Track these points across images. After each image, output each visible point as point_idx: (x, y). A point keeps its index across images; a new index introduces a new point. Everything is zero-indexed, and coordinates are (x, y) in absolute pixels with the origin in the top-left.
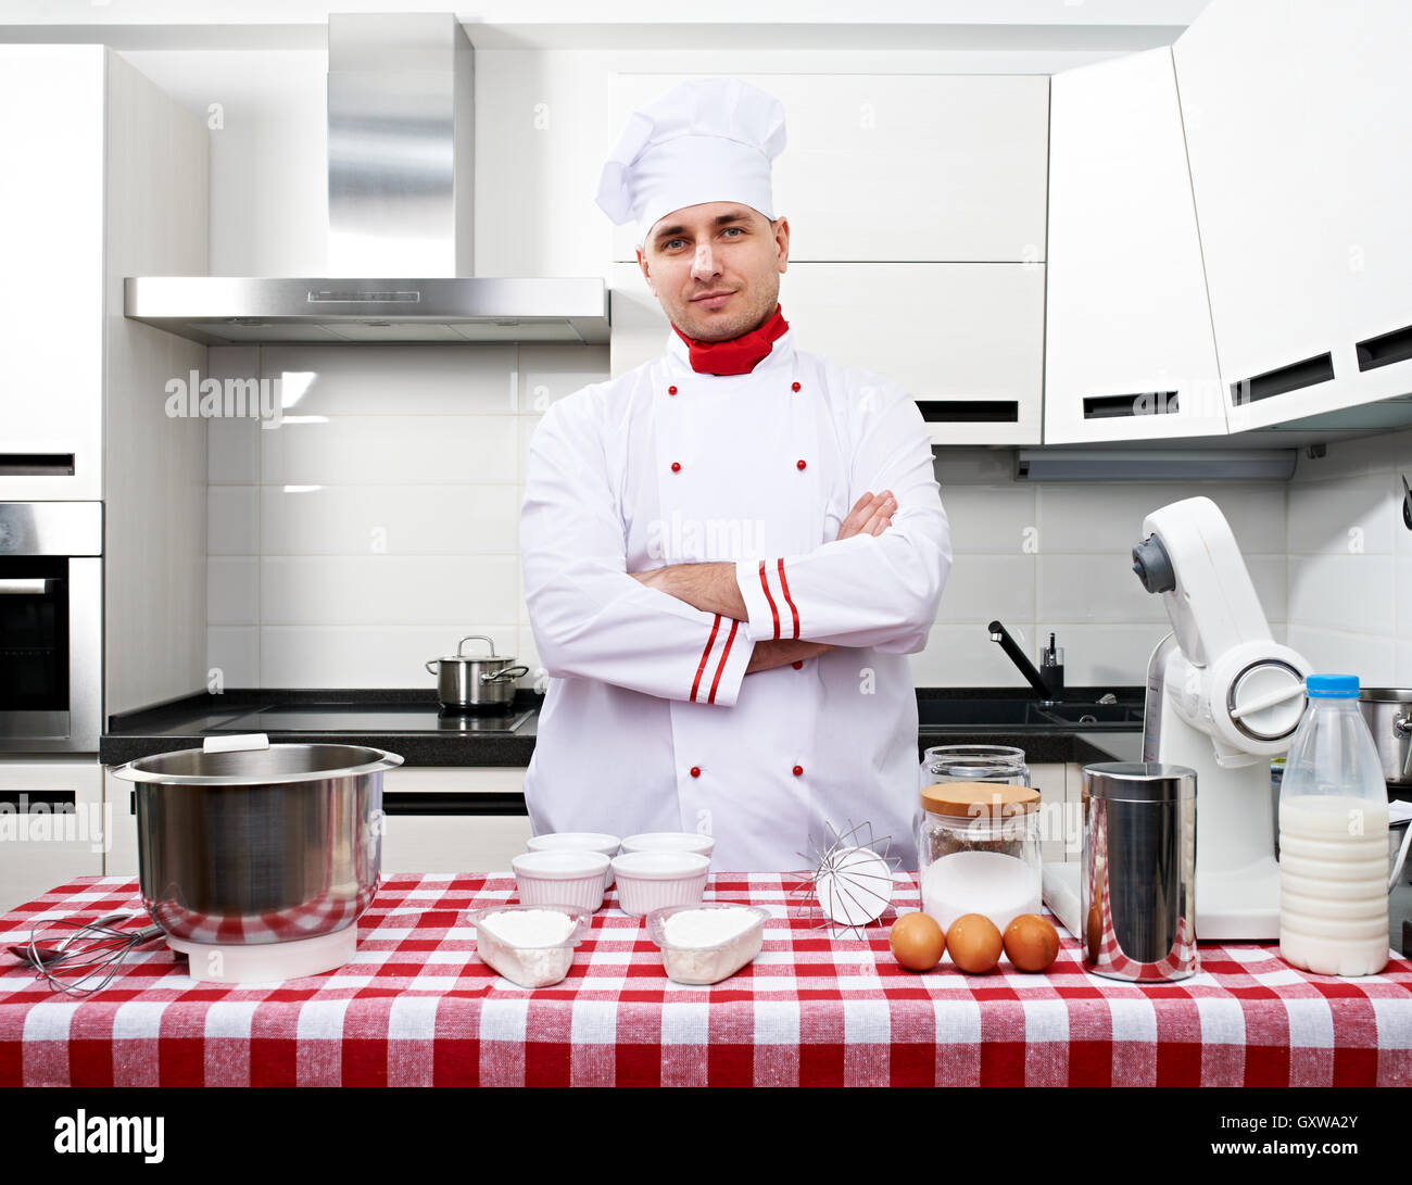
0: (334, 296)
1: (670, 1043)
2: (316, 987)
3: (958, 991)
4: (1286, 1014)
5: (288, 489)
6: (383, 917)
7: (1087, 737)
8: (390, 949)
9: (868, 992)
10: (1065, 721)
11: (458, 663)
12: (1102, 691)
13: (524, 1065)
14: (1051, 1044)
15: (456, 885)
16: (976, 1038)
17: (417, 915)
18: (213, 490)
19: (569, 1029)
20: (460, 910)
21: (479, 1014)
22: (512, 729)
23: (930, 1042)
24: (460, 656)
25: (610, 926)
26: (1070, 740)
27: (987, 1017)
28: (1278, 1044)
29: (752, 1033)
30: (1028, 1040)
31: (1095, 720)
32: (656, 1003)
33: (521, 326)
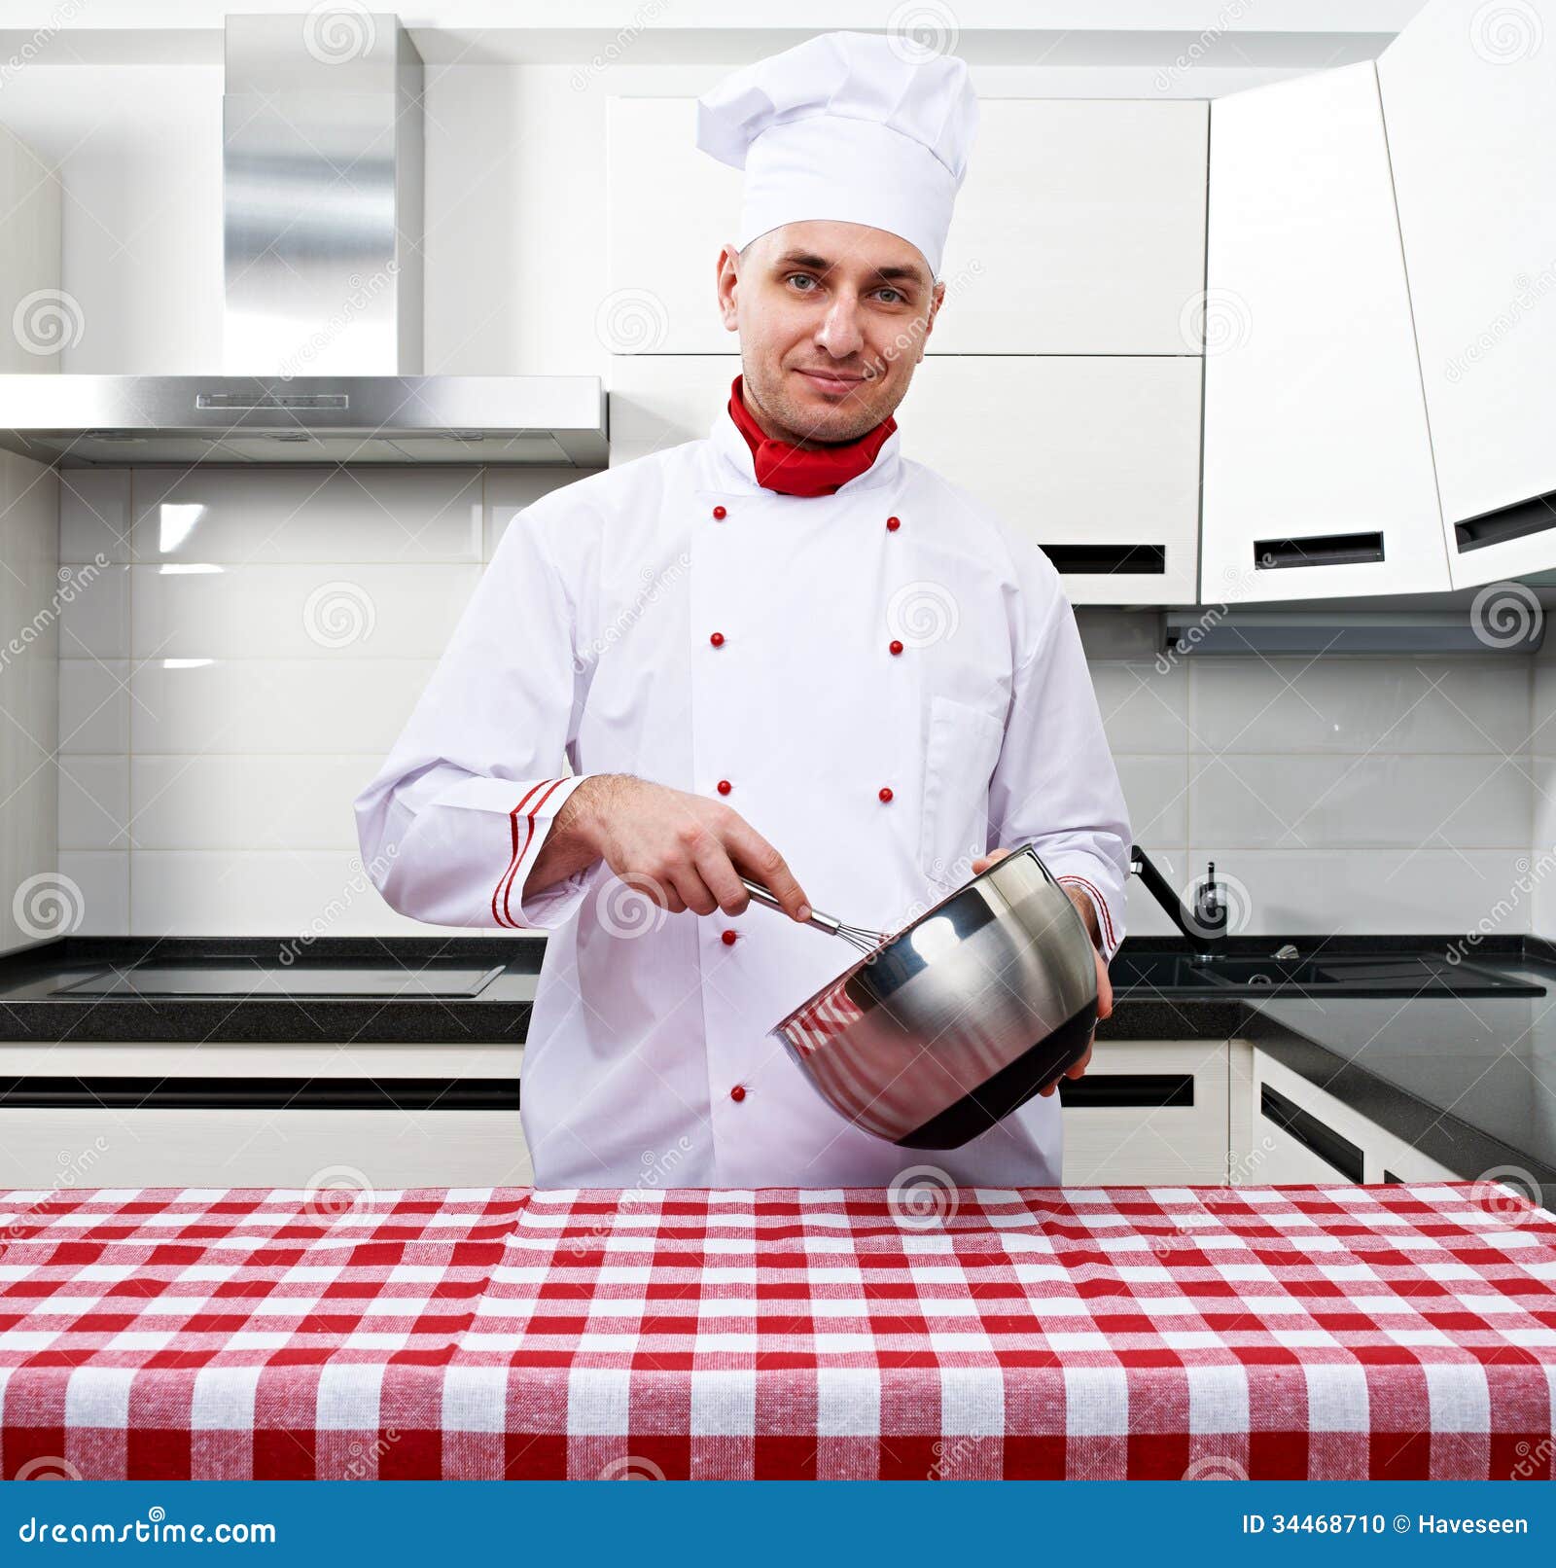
0: (231, 401)
1: (702, 1435)
2: (214, 1348)
3: (1097, 1354)
5: (170, 664)
6: (303, 1251)
7: (1261, 1005)
8: (314, 1295)
9: (974, 1355)
10: (1229, 982)
12: (1278, 942)
14: (1224, 1436)
15: (402, 1208)
16: (1120, 1428)
17: (349, 1248)
18: (64, 663)
19: (564, 1416)
20: (408, 1242)
21: (440, 1396)
22: (474, 991)
23: (1060, 1434)
25: (613, 1264)
26: (1235, 1008)
28: (1533, 1429)
29: (815, 1421)
30: (1193, 1431)
31: (1269, 980)
32: (684, 1373)
33: (486, 441)
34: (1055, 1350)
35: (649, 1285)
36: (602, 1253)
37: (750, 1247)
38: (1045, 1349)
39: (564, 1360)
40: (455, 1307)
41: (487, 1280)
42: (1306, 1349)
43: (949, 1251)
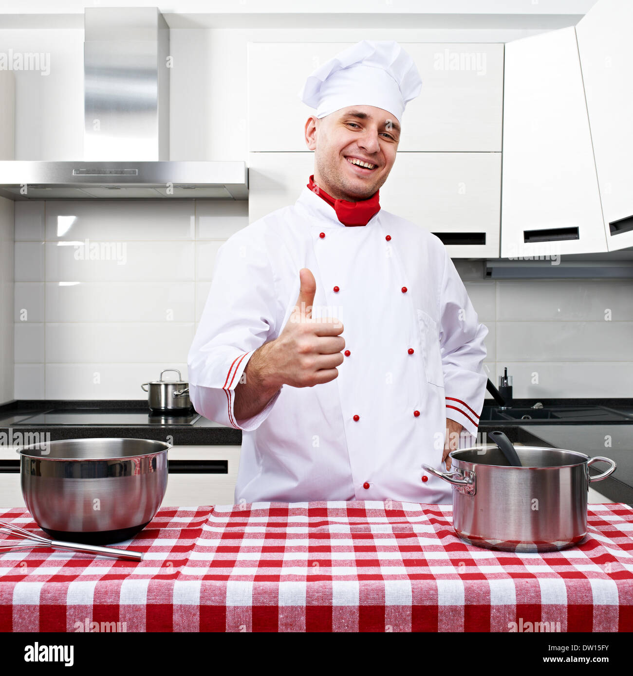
0: (88, 172)
1: (284, 605)
2: (77, 574)
3: (451, 575)
5: (61, 284)
7: (526, 428)
9: (399, 576)
10: (514, 419)
11: (160, 385)
12: (534, 401)
13: (199, 619)
15: (160, 514)
16: (461, 602)
18: (17, 284)
20: (162, 529)
21: (172, 590)
22: (192, 423)
23: (435, 604)
24: (161, 381)
25: (248, 538)
27: (468, 590)
29: (332, 599)
30: (492, 604)
31: (530, 418)
32: (276, 583)
33: (196, 189)
34: (433, 573)
35: (263, 547)
36: (243, 533)
37: (306, 530)
38: (429, 573)
39: (225, 578)
40: (180, 556)
41: (194, 544)
42: (539, 573)
43: (391, 532)
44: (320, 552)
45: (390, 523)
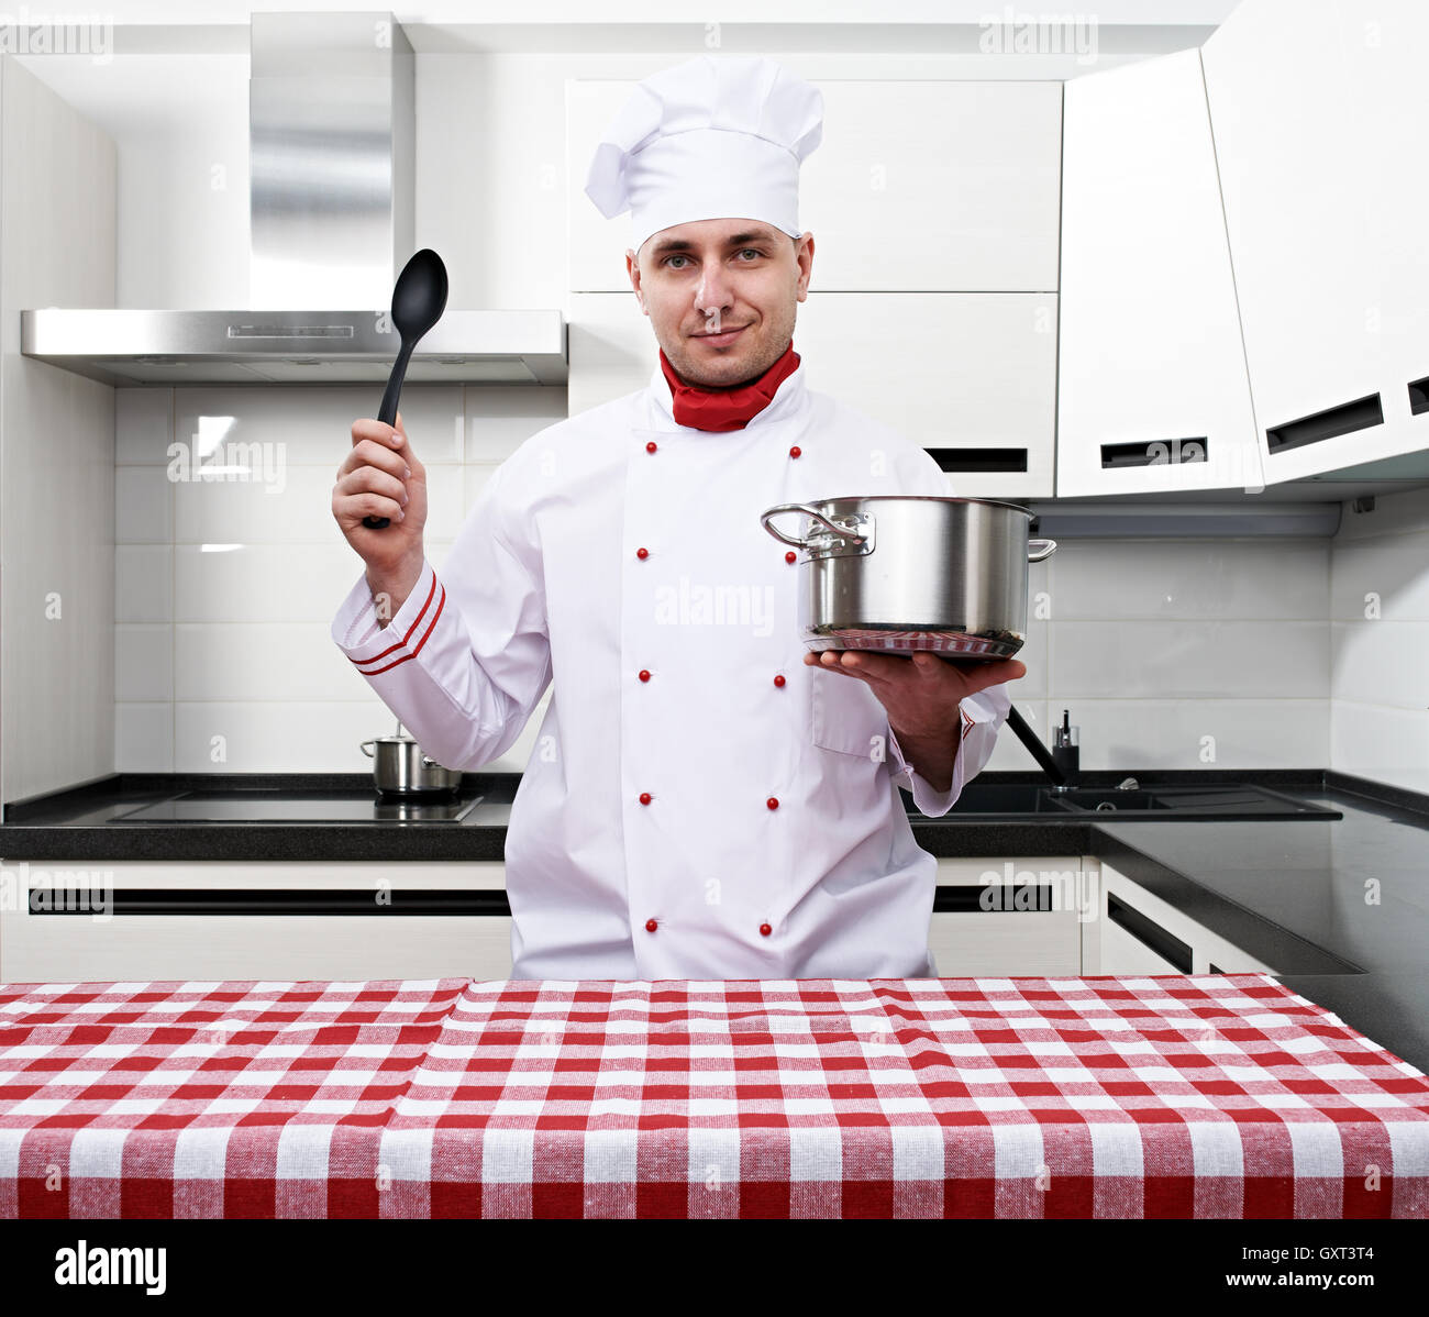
0: (257, 331)
1: (594, 1181)
2: (195, 1112)
4: (1289, 1140)
5: (206, 548)
7: (1106, 827)
8: (282, 1069)
9: (817, 1117)
10: (1081, 809)
11: (397, 744)
12: (1120, 776)
13: (429, 1208)
14: (1023, 1180)
15: (364, 996)
16: (938, 1174)
17: (315, 1030)
18: (120, 548)
19: (480, 1167)
20: (362, 1025)
21: (377, 1150)
22: (458, 818)
23: (887, 1179)
24: (399, 736)
26: (1086, 831)
27: (952, 1149)
28: (1280, 1175)
29: (687, 1170)
30: (998, 1177)
31: (1114, 808)
32: (578, 1133)
33: (467, 364)
34: (884, 1112)
35: (558, 1060)
36: (522, 1034)
37: (643, 1028)
38: (877, 1112)
39: (481, 1122)
40: (396, 1078)
41: (425, 1055)
42: (1091, 1111)
43: (807, 1030)
44: (668, 1070)
45: (809, 1014)
